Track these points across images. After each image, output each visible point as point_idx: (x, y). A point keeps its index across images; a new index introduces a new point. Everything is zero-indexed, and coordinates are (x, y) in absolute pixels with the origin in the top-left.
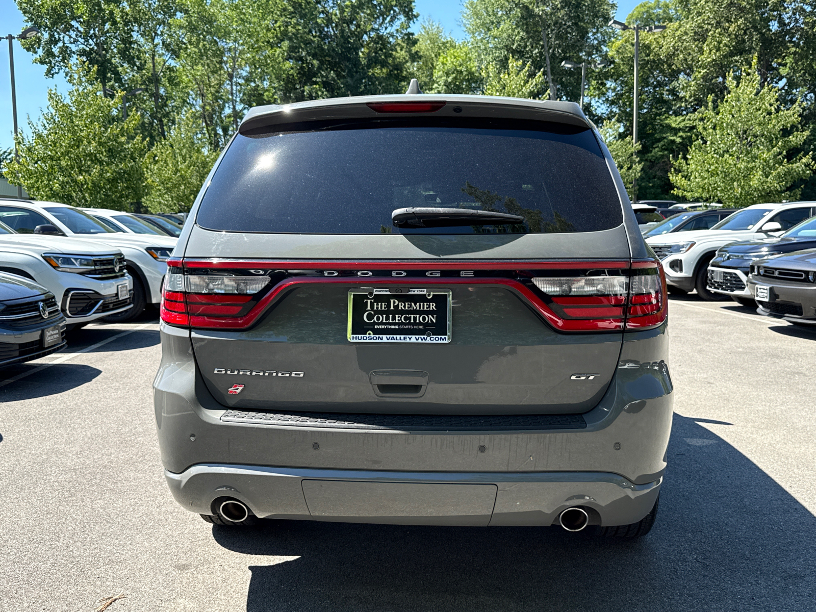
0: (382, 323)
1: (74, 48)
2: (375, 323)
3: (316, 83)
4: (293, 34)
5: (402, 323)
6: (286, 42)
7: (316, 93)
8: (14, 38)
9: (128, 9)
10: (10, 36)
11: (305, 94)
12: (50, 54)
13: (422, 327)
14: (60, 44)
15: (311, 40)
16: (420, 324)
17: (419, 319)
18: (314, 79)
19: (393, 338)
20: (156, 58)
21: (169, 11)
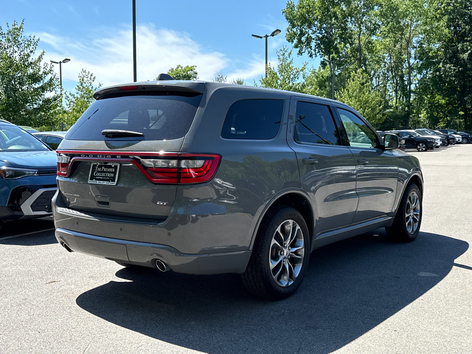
0: (98, 176)
1: (313, 36)
2: (96, 176)
3: (467, 41)
4: (452, 10)
5: (104, 177)
6: (446, 16)
7: (467, 48)
8: (268, 36)
9: (344, 9)
10: (266, 35)
11: (459, 49)
12: (300, 41)
13: (109, 178)
14: (306, 35)
15: (466, 12)
16: (109, 177)
17: (109, 175)
18: (466, 38)
19: (100, 182)
20: (361, 37)
21: (369, 7)
